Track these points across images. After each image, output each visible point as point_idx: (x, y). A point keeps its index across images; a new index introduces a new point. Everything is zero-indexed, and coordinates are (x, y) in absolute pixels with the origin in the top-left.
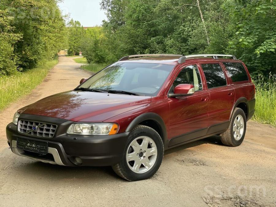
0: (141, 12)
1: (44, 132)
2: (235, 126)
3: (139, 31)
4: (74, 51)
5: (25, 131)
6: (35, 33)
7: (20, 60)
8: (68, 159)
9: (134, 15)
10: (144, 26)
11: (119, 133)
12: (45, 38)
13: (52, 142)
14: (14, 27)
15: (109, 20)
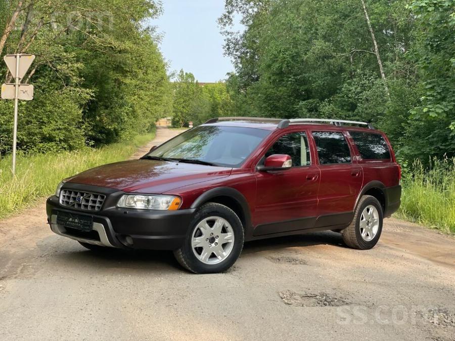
0: (285, 61)
1: (90, 204)
2: (364, 221)
3: (280, 91)
4: (182, 120)
5: (67, 203)
6: (116, 90)
7: (92, 130)
8: (116, 237)
9: (273, 65)
10: (290, 83)
11: (181, 209)
12: (133, 98)
13: (98, 216)
14: (83, 79)
15: (238, 72)
